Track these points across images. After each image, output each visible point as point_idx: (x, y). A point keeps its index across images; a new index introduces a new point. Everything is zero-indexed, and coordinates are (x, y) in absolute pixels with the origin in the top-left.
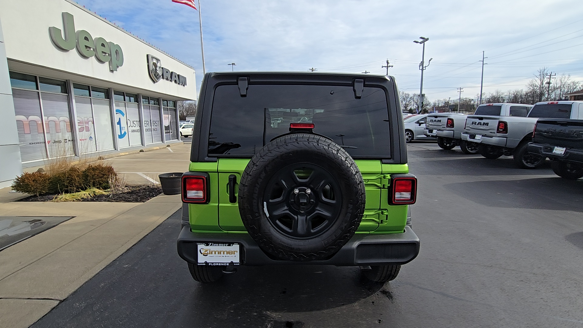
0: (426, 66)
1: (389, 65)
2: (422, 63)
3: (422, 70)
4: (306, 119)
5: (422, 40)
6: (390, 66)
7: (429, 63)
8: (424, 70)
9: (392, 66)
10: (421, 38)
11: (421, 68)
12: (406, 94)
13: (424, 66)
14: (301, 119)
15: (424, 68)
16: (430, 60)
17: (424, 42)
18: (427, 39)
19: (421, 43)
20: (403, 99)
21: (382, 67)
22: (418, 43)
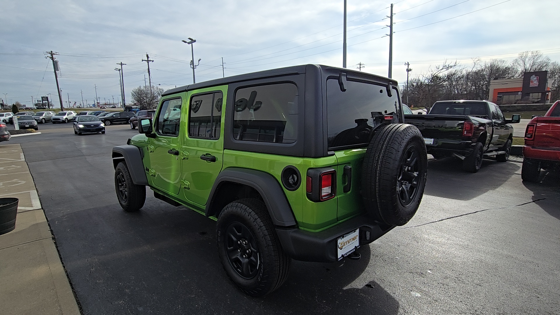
0: (196, 65)
1: (149, 59)
2: (192, 62)
3: (193, 68)
4: (51, 113)
5: (190, 41)
6: (150, 61)
7: (199, 63)
8: (195, 69)
9: (153, 61)
10: (190, 39)
11: (192, 67)
12: (160, 89)
13: (195, 65)
14: (43, 113)
15: (195, 67)
16: (199, 61)
17: (192, 43)
18: (195, 41)
19: (189, 43)
20: (157, 94)
21: (143, 60)
22: (186, 43)
